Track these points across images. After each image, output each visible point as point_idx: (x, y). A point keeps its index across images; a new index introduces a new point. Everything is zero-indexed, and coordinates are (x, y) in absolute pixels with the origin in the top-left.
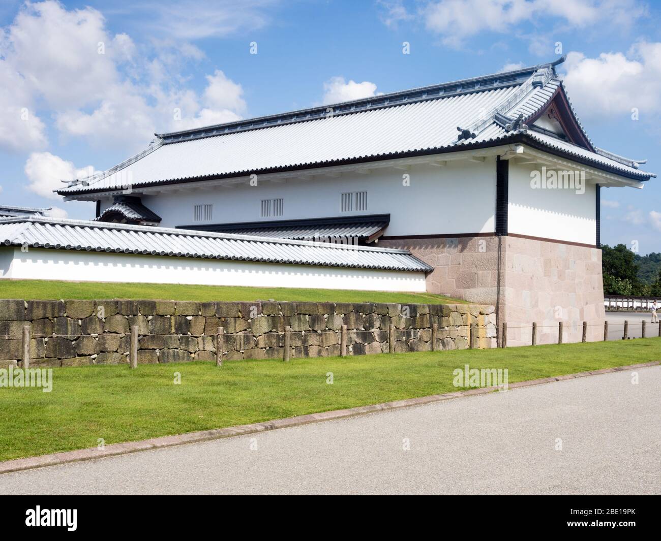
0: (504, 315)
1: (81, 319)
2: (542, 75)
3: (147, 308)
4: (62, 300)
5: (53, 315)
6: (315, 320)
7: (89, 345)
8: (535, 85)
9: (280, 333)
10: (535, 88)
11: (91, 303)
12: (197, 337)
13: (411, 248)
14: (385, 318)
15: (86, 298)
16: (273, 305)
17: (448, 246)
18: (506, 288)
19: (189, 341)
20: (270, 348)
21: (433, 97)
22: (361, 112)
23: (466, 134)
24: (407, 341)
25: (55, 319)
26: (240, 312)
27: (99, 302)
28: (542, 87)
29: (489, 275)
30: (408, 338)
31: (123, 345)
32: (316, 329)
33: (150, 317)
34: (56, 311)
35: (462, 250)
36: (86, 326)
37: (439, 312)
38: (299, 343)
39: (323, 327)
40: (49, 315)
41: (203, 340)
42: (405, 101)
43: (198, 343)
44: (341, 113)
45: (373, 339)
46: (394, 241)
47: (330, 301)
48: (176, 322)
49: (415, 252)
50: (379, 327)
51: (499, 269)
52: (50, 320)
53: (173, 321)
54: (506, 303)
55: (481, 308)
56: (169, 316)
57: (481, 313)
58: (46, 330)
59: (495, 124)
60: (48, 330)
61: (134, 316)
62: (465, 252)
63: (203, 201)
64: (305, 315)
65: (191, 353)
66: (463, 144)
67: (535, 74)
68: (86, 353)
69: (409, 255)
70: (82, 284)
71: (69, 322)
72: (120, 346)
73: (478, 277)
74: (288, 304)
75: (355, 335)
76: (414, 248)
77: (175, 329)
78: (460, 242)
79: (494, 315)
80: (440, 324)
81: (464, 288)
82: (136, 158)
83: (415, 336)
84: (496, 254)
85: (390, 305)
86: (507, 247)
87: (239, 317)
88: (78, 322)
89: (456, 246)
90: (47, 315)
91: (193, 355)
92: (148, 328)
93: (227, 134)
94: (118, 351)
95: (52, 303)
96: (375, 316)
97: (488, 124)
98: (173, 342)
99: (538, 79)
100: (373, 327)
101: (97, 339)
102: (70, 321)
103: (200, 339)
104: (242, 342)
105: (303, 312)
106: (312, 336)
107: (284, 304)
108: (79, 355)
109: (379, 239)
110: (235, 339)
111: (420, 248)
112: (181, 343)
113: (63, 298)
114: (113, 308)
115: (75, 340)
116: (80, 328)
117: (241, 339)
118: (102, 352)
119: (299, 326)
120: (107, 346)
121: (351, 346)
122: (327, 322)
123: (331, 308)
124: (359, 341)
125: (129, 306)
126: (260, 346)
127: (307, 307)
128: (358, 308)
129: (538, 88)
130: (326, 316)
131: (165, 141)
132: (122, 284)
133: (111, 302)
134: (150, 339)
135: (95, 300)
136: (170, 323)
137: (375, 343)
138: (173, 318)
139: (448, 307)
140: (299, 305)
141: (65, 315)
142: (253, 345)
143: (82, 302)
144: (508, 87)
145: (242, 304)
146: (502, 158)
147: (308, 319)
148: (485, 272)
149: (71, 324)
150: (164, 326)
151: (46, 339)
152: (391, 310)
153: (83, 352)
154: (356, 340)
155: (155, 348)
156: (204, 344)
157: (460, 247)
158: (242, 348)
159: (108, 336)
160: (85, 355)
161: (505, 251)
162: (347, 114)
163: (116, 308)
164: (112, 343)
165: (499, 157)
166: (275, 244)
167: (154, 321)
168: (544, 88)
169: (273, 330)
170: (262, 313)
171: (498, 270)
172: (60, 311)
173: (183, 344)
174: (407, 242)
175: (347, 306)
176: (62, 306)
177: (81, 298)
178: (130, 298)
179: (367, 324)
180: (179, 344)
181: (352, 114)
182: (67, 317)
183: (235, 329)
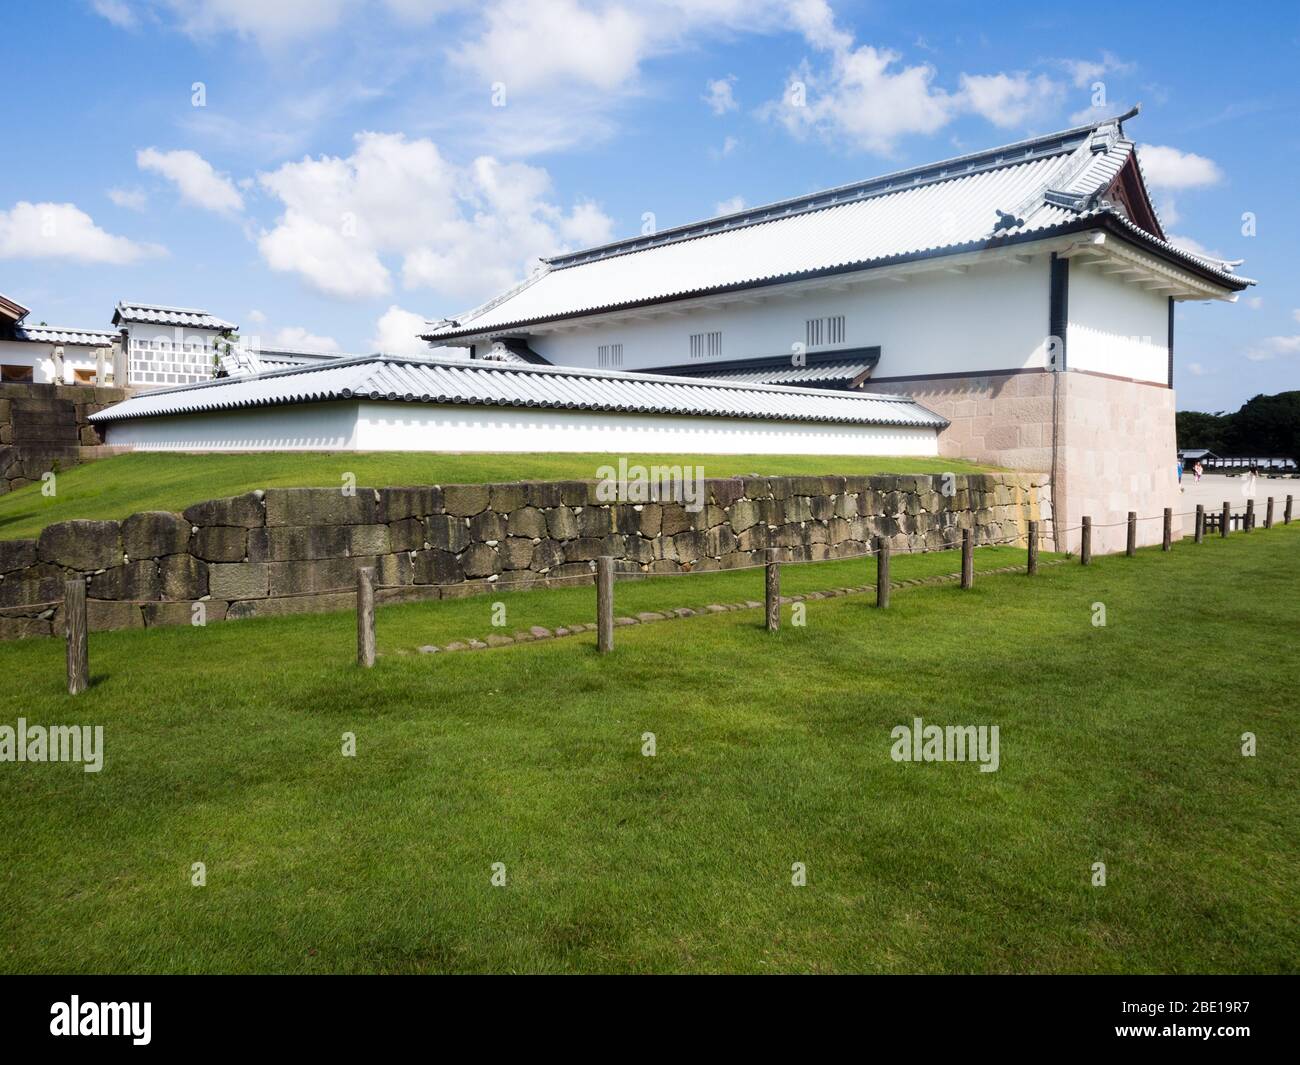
0: (1064, 488)
1: (470, 517)
2: (1106, 134)
3: (573, 496)
4: (438, 486)
5: (423, 511)
6: (819, 504)
7: (484, 559)
8: (1095, 150)
9: (770, 527)
10: (1095, 154)
11: (483, 489)
12: (651, 539)
13: (914, 395)
14: (913, 498)
15: (474, 481)
16: (760, 482)
17: (971, 389)
18: (1067, 447)
19: (639, 546)
20: (757, 550)
21: (930, 181)
22: (823, 209)
23: (1008, 221)
24: (941, 531)
25: (427, 519)
26: (713, 495)
27: (498, 487)
28: (1105, 152)
29: (1040, 430)
30: (942, 527)
31: (539, 556)
32: (820, 518)
33: (579, 510)
34: (428, 504)
35: (994, 396)
36: (478, 529)
37: (980, 485)
38: (798, 541)
39: (830, 514)
40: (417, 512)
41: (661, 542)
42: (887, 189)
43: (653, 548)
44: (794, 213)
45: (897, 529)
46: (888, 384)
47: (838, 474)
48: (618, 515)
49: (921, 399)
50: (904, 512)
51: (1055, 418)
52: (419, 521)
53: (614, 515)
54: (1067, 469)
55: (1033, 477)
56: (607, 506)
57: (1033, 486)
58: (413, 538)
59: (1049, 206)
60: (417, 538)
61: (554, 507)
62: (1000, 398)
63: (609, 340)
64: (805, 496)
65: (643, 564)
66: (1006, 235)
67: (1092, 135)
68: (479, 573)
69: (912, 403)
70: (465, 456)
71: (450, 523)
72: (534, 559)
73: (1020, 432)
74: (780, 480)
75: (873, 525)
76: (919, 394)
77: (618, 527)
78: (991, 384)
79: (1050, 487)
80: (982, 501)
81: (999, 449)
82: (518, 289)
83: (951, 522)
84: (1050, 399)
85: (918, 477)
86: (1068, 388)
87: (711, 504)
88: (465, 521)
89: (983, 391)
90: (414, 513)
91: (646, 568)
92: (576, 527)
93: (635, 252)
94: (531, 567)
95: (421, 492)
96: (899, 495)
97: (1037, 206)
98: (615, 548)
99: (1099, 141)
100: (897, 512)
101: (496, 549)
102: (452, 521)
103: (655, 541)
104: (718, 542)
105: (801, 493)
106: (815, 529)
107: (775, 480)
108: (468, 578)
109: (866, 382)
110: (707, 539)
111: (928, 394)
112: (627, 550)
113: (439, 481)
114: (520, 497)
115: (462, 552)
116: (468, 532)
117: (715, 539)
118: (505, 570)
119: (797, 514)
120: (513, 560)
121: (869, 541)
122: (836, 506)
123: (840, 485)
124: (879, 533)
125: (546, 492)
126: (743, 548)
127: (807, 485)
128: (877, 483)
129: (1101, 154)
130: (833, 497)
131: (553, 267)
132: (523, 455)
133: (516, 486)
134: (580, 546)
135: (491, 483)
136: (610, 517)
137: (899, 535)
138: (613, 509)
139: (991, 477)
140: (797, 480)
141: (444, 511)
142: (733, 547)
143: (470, 487)
144: (1049, 158)
145: (716, 482)
146: (1059, 256)
147: (809, 504)
148: (1032, 425)
149: (453, 526)
150: (601, 522)
151: (414, 554)
152: (920, 486)
153: (475, 571)
154: (875, 532)
155: (589, 559)
156: (662, 549)
157: (990, 391)
158: (718, 553)
159: (514, 545)
160: (479, 577)
161: (1065, 394)
162: (803, 214)
163: (526, 496)
164: (520, 555)
165: (1054, 254)
166: (735, 390)
167: (584, 516)
168: (1109, 154)
169: (761, 523)
170: (745, 495)
171: (1054, 421)
172: (434, 505)
173: (631, 551)
174: (907, 385)
175: (860, 480)
176: (438, 497)
177: (467, 482)
178: (543, 477)
179: (889, 508)
180: (624, 550)
181: (809, 212)
182: (447, 514)
183: (707, 524)
